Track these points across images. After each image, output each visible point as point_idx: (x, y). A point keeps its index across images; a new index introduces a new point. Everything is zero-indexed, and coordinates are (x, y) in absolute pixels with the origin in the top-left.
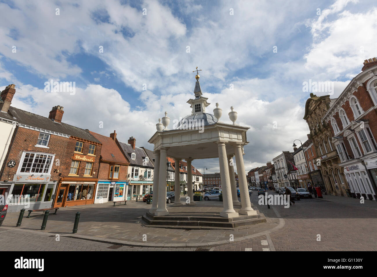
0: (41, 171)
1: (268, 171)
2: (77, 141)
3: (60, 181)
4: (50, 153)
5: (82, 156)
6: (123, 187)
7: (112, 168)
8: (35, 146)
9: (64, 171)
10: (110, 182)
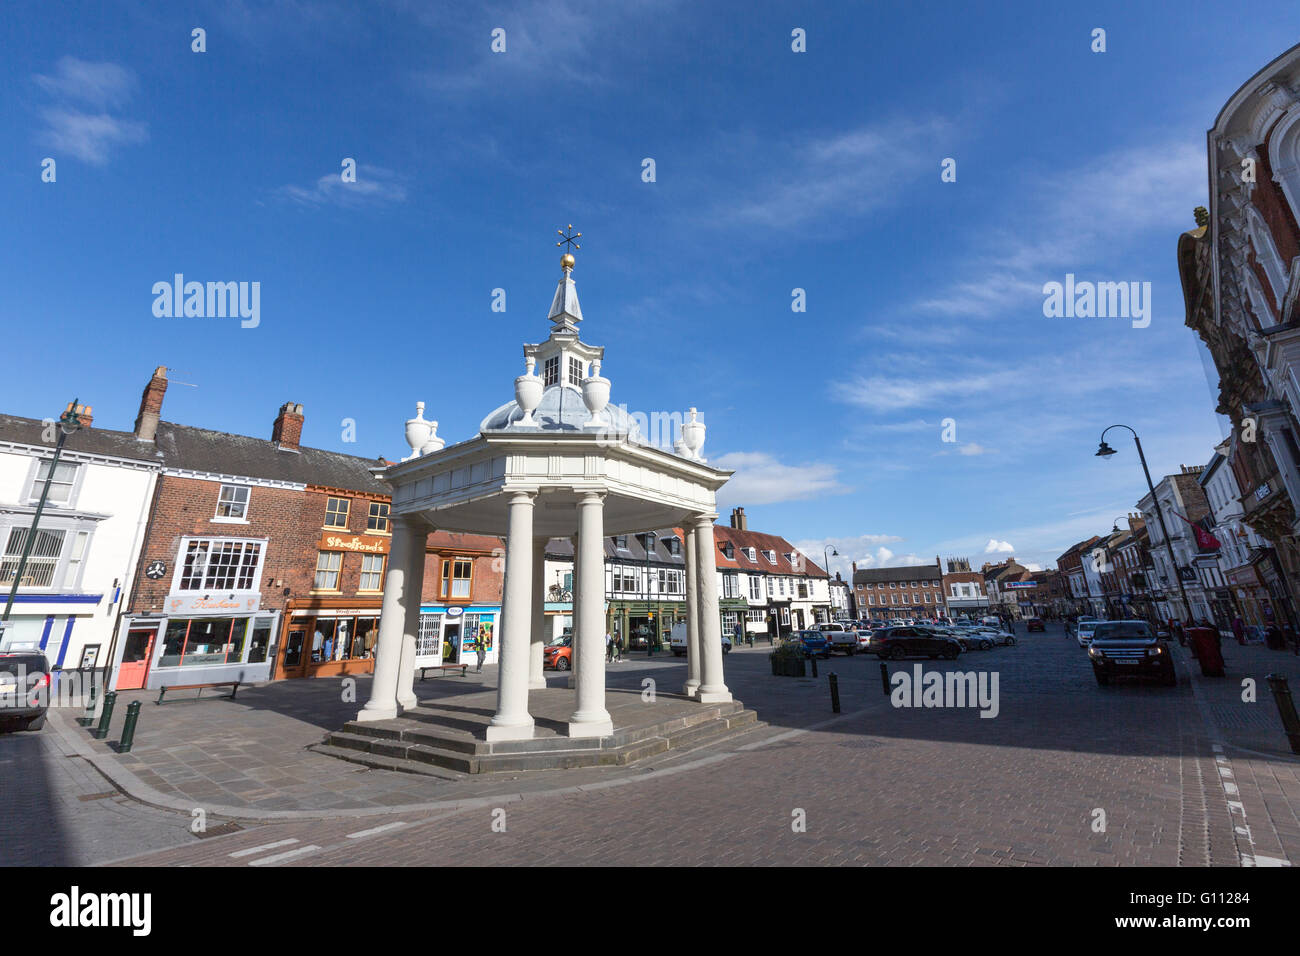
0: (230, 585)
1: (1129, 553)
2: (330, 495)
3: (288, 609)
4: (254, 536)
5: (346, 537)
6: (492, 620)
7: (447, 565)
8: (212, 521)
9: (298, 581)
10: (444, 607)
